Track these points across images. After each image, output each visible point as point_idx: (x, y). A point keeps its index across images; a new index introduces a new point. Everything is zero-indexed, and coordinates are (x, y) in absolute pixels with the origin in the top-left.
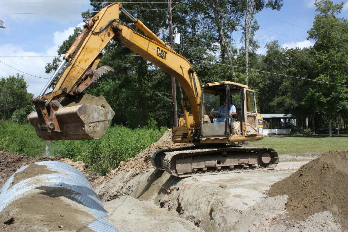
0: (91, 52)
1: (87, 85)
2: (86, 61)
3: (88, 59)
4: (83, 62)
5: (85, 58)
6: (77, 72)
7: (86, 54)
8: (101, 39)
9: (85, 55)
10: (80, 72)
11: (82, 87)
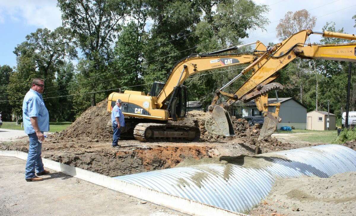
0: (268, 71)
1: (253, 95)
2: (260, 78)
3: (263, 77)
4: (258, 78)
5: (260, 75)
6: (250, 85)
7: (262, 72)
8: (280, 61)
9: (260, 73)
10: (253, 86)
11: (249, 96)
